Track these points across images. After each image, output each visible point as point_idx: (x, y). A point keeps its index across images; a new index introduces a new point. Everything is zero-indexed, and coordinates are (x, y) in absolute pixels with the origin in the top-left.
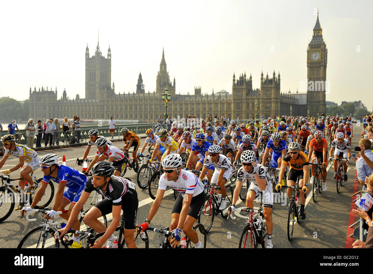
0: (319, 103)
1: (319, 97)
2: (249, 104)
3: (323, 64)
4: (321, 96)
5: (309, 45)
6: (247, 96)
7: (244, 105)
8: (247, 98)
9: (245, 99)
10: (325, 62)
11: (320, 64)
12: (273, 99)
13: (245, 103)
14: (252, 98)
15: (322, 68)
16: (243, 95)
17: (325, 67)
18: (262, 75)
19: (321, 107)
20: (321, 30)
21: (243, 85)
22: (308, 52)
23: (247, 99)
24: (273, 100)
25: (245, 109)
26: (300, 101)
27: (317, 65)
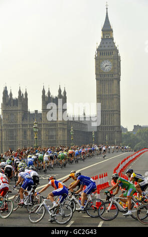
0: (114, 129)
1: (113, 121)
2: (26, 132)
3: (116, 76)
4: (115, 120)
5: (97, 50)
6: (23, 120)
7: (20, 133)
8: (24, 123)
9: (21, 126)
10: (118, 74)
11: (112, 76)
12: (59, 125)
13: (21, 130)
14: (31, 123)
15: (115, 82)
16: (17, 120)
17: (119, 80)
18: (44, 92)
19: (116, 135)
20: (111, 31)
21: (17, 106)
22: (96, 58)
23: (23, 125)
24: (59, 127)
25: (21, 140)
26: (88, 127)
27: (109, 77)
